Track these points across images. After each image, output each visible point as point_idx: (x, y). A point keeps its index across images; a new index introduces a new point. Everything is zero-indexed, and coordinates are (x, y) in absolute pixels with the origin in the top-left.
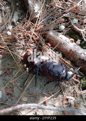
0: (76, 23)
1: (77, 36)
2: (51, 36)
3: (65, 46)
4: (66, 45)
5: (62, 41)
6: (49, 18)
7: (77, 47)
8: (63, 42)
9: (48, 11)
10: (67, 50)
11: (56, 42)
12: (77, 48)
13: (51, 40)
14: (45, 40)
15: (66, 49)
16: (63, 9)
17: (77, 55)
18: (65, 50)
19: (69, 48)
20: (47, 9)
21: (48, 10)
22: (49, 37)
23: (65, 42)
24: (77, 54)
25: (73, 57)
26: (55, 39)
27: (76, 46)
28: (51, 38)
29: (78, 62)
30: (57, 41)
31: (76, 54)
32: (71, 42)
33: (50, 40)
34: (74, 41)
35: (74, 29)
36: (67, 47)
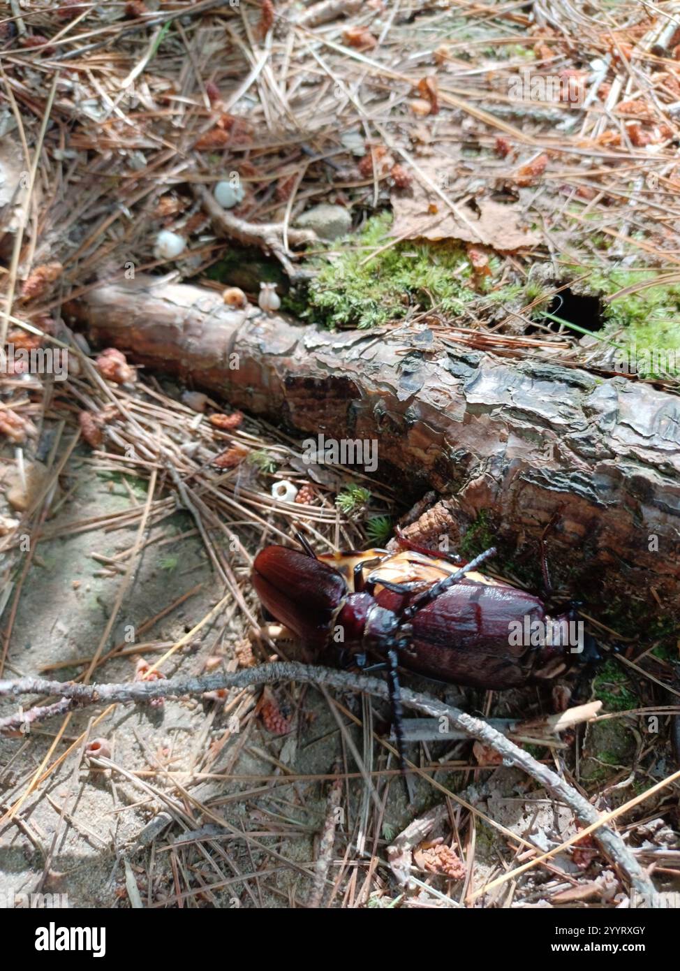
0: (238, 204)
1: (257, 267)
2: (111, 307)
3: (199, 337)
4: (204, 332)
5: (175, 316)
6: (86, 217)
7: (264, 325)
8: (179, 321)
9: (71, 183)
10: (212, 357)
11: (142, 332)
12: (267, 331)
13: (115, 327)
14: (86, 337)
15: (204, 350)
16: (155, 151)
17: (271, 369)
18: (203, 359)
19: (217, 342)
20: (65, 171)
21: (70, 176)
22: (103, 314)
23: (190, 317)
24: (271, 362)
25: (259, 386)
26: (134, 316)
27: (257, 320)
28: (113, 317)
29: (291, 404)
30: (146, 321)
31: (263, 360)
32: (227, 307)
33: (113, 333)
34: (245, 301)
35: (226, 233)
36: (209, 342)
